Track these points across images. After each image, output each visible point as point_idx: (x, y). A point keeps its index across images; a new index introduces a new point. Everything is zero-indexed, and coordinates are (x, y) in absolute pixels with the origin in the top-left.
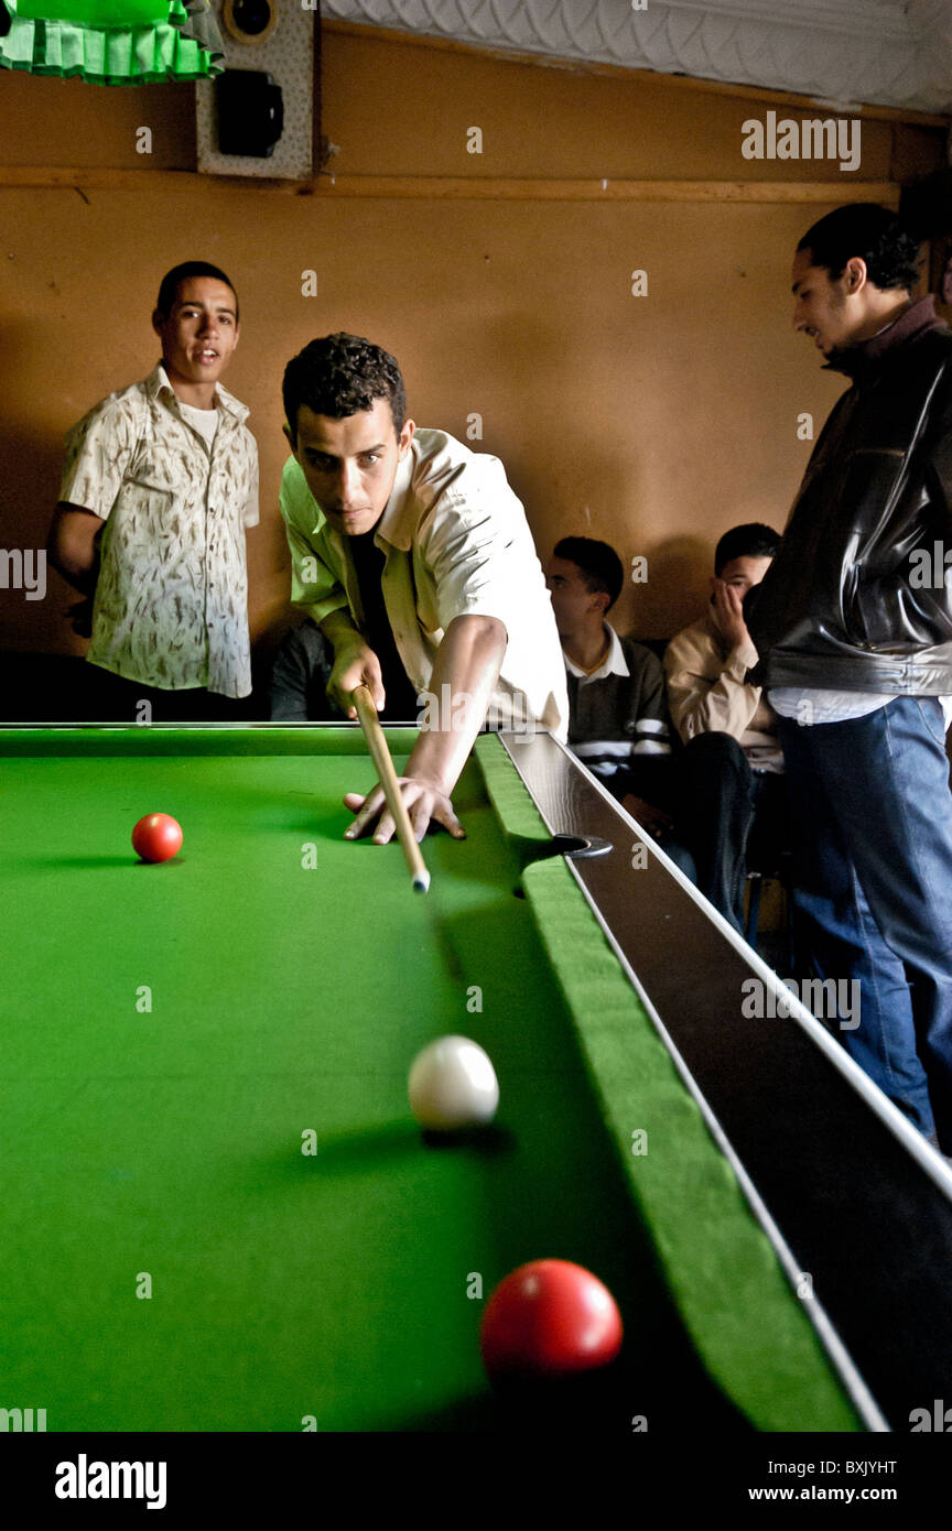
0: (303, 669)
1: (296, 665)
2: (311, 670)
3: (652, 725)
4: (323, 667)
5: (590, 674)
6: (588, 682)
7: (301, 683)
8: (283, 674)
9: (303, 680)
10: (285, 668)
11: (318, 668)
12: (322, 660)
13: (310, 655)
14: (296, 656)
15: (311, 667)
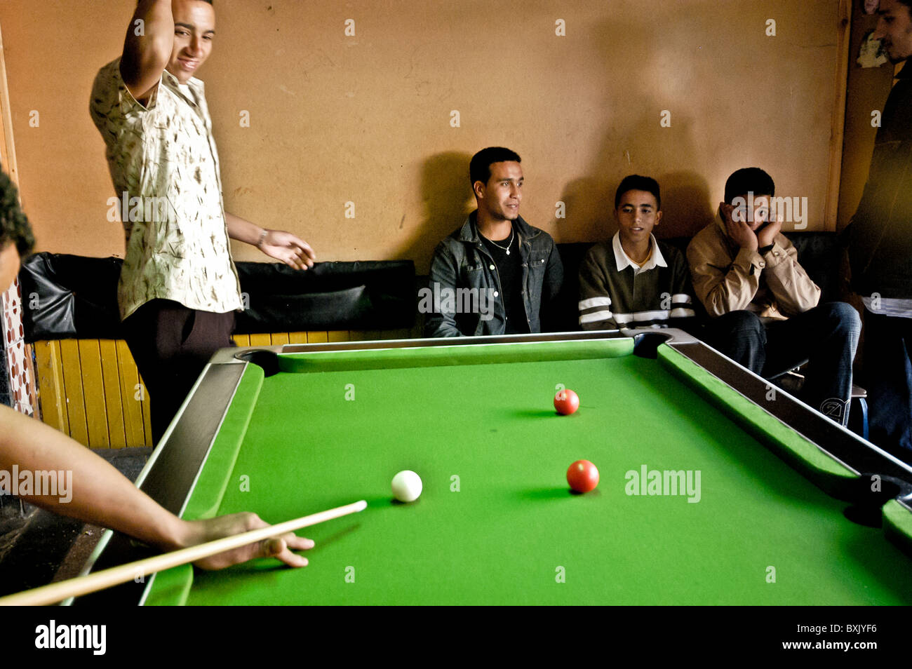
0: (453, 270)
1: (448, 266)
2: (459, 271)
3: (682, 298)
4: (468, 267)
5: (641, 267)
6: (641, 272)
7: (452, 280)
8: (440, 274)
9: (454, 277)
10: (440, 269)
11: (464, 269)
12: (466, 263)
13: (458, 260)
14: (448, 261)
15: (459, 268)
